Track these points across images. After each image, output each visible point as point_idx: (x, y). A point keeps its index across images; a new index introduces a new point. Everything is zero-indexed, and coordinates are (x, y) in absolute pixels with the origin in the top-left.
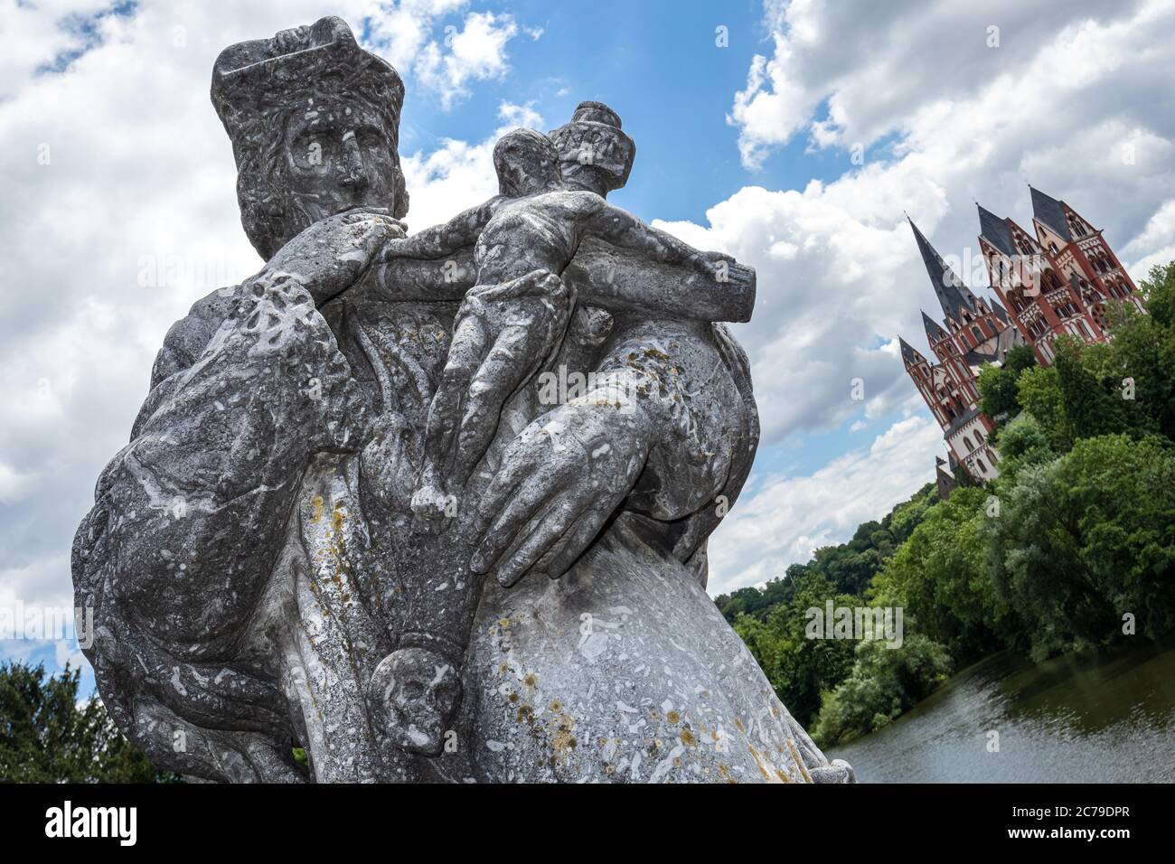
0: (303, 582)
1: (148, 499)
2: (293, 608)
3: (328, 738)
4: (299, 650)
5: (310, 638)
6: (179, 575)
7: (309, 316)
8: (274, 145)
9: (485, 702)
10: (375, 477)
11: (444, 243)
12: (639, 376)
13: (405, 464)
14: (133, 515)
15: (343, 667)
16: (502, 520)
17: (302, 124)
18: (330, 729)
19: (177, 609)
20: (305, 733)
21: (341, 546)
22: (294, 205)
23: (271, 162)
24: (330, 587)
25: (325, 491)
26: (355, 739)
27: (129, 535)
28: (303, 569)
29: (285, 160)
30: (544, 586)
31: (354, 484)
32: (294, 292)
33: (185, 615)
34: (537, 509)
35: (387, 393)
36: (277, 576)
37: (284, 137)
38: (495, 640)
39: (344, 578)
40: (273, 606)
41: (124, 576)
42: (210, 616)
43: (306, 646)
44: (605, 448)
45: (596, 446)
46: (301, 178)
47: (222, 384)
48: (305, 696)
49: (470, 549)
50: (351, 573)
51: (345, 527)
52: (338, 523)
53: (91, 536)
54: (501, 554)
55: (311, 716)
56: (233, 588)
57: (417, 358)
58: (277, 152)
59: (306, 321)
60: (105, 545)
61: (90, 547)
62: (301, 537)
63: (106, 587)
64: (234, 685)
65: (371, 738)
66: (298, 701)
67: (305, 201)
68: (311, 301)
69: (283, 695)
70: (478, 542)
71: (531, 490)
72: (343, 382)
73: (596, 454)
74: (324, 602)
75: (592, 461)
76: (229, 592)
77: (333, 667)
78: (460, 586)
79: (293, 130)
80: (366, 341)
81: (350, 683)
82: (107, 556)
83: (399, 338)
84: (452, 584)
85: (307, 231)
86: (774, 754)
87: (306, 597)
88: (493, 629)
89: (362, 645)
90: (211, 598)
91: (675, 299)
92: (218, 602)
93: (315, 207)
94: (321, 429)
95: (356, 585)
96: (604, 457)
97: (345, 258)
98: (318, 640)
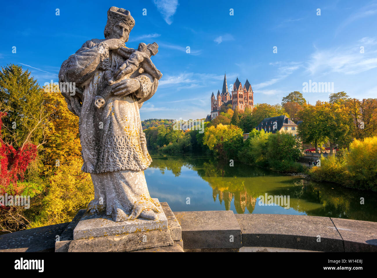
0: (91, 83)
1: (76, 63)
2: (89, 85)
3: (86, 102)
4: (87, 90)
5: (89, 90)
6: (76, 74)
7: (107, 51)
8: (113, 24)
9: (107, 106)
10: (106, 75)
11: (128, 51)
12: (141, 80)
13: (110, 75)
14: (73, 64)
15: (92, 95)
16: (118, 88)
17: (118, 24)
18: (87, 101)
19: (74, 78)
20: (83, 100)
21: (98, 81)
22: (112, 34)
23: (112, 26)
24: (94, 85)
25: (99, 73)
26: (89, 103)
27: (72, 66)
28: (92, 81)
29: (113, 27)
30: (120, 97)
31: (103, 74)
32: (107, 47)
33: (75, 79)
34: (123, 89)
35: (112, 66)
36: (88, 80)
37: (115, 24)
38: (111, 100)
39: (97, 85)
40: (86, 83)
41: (69, 71)
42: (78, 81)
43: (88, 90)
44: (133, 86)
45: (132, 85)
46: (115, 31)
47: (92, 54)
48: (85, 96)
49: (113, 89)
50: (98, 84)
51: (99, 79)
52: (99, 78)
53: (66, 63)
54: (116, 91)
55: (85, 98)
56: (83, 79)
57: (118, 63)
58: (113, 26)
59: (106, 52)
60: (68, 65)
61: (65, 64)
62: (93, 77)
63: (66, 71)
64: (77, 90)
65: (91, 104)
66: (84, 96)
67: (114, 34)
68: (108, 49)
69: (83, 94)
70: (114, 89)
71: (122, 86)
72: (107, 62)
73: (132, 86)
74: (93, 86)
75: (131, 86)
76: (82, 79)
77: (91, 94)
78: (110, 92)
79: (116, 24)
80: (113, 57)
81: (92, 97)
82: (67, 67)
83: (117, 59)
84: (109, 92)
85: (112, 39)
86: (136, 128)
87: (91, 84)
88: (111, 99)
89: (95, 93)
90: (79, 79)
91: (152, 73)
92: (80, 80)
93: (115, 36)
94: (102, 66)
95: (98, 86)
96: (133, 87)
97: (115, 46)
98: (90, 90)
